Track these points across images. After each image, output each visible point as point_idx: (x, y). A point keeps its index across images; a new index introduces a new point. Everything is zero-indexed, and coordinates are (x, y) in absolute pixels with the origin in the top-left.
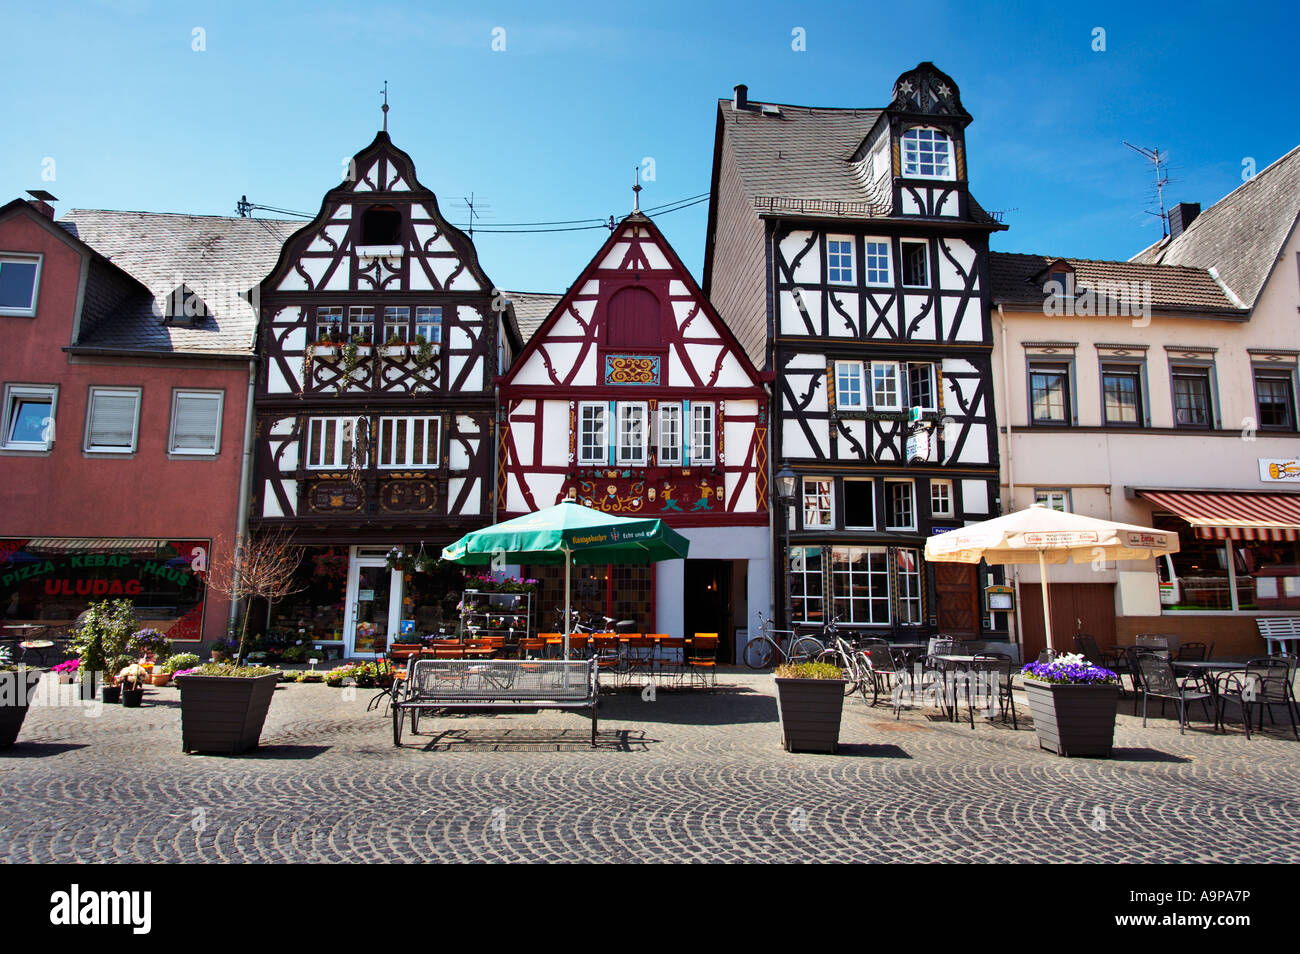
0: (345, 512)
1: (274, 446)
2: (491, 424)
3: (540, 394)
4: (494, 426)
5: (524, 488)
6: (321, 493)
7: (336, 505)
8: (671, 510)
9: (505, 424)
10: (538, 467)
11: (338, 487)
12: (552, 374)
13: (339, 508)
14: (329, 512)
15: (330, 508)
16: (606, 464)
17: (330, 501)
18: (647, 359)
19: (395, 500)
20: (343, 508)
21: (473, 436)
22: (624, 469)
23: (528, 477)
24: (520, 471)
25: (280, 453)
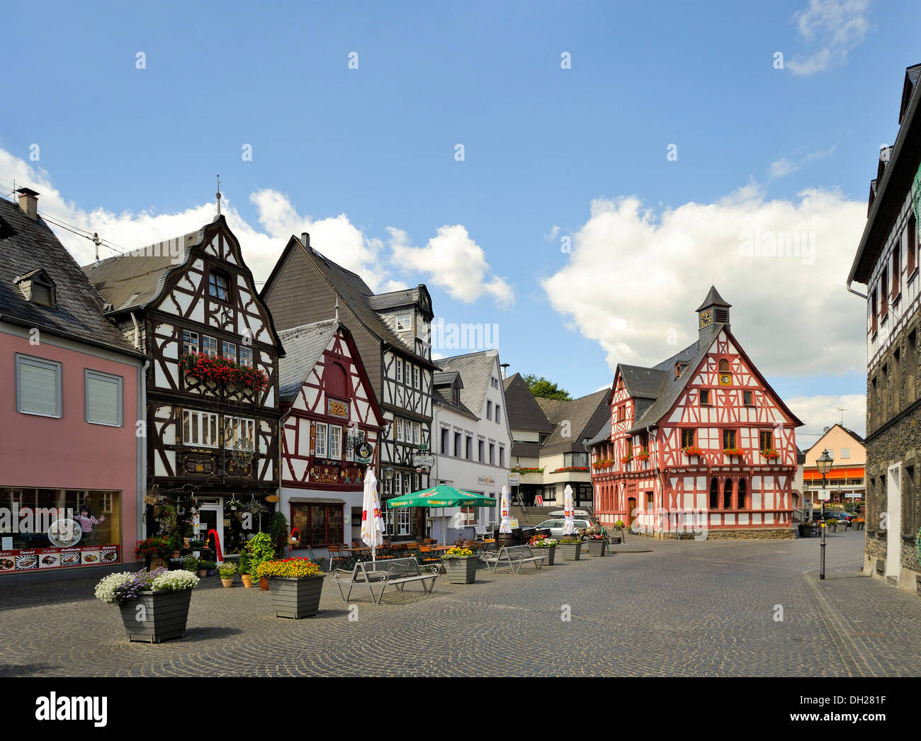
0: (204, 475)
1: (159, 426)
2: (276, 428)
3: (299, 414)
4: (278, 429)
5: (291, 467)
6: (190, 461)
7: (200, 471)
8: (347, 483)
9: (282, 429)
10: (296, 456)
11: (199, 459)
12: (307, 404)
13: (201, 472)
14: (195, 475)
15: (195, 472)
16: (326, 457)
17: (195, 467)
18: (344, 403)
19: (231, 470)
20: (204, 473)
21: (268, 434)
22: (334, 461)
23: (292, 460)
24: (288, 457)
25: (163, 431)
